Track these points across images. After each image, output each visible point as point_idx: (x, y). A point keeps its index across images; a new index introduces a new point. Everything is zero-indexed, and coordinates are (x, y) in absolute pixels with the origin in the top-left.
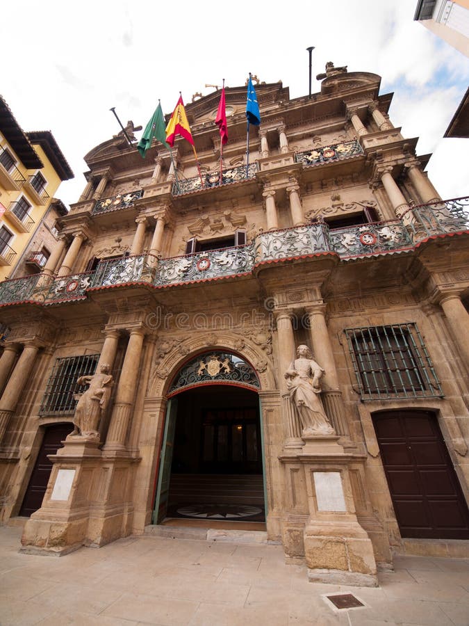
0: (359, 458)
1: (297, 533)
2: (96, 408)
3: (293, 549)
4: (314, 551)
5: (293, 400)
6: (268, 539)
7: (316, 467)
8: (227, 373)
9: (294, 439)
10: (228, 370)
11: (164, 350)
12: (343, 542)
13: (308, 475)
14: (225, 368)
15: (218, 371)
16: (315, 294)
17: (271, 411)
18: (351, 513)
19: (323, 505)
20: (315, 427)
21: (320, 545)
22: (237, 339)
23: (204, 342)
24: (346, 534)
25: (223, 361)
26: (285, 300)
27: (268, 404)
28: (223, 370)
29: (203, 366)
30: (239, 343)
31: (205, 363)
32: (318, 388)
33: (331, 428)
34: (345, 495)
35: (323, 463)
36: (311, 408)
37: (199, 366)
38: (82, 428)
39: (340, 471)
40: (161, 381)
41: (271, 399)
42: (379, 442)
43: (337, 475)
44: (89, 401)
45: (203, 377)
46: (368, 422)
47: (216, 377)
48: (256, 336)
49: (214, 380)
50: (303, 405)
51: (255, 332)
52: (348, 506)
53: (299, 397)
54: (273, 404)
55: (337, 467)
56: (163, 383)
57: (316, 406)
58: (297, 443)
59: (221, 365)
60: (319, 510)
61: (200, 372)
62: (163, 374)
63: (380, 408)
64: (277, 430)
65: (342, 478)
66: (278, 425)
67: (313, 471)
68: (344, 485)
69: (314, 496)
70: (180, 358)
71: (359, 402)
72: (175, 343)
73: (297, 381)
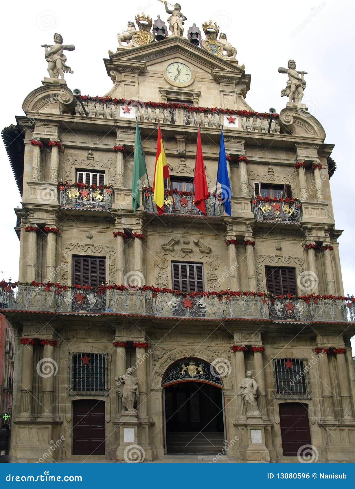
0: (270, 425)
1: (242, 452)
2: (134, 397)
3: (241, 458)
4: (250, 456)
5: (244, 399)
6: (228, 458)
7: (252, 428)
8: (201, 375)
9: (243, 416)
10: (202, 373)
11: (157, 356)
12: (260, 453)
13: (249, 431)
14: (200, 371)
15: (195, 373)
16: (258, 337)
17: (229, 400)
18: (263, 444)
19: (254, 441)
20: (253, 412)
21: (252, 454)
22: (209, 355)
23: (186, 354)
24: (261, 450)
25: (199, 366)
26: (241, 338)
27: (228, 396)
28: (198, 372)
29: (184, 368)
30: (210, 358)
31: (186, 366)
32: (255, 395)
33: (259, 413)
34: (262, 438)
35: (255, 427)
36: (252, 404)
37: (182, 369)
38: (128, 407)
39: (261, 429)
40: (159, 377)
41: (230, 394)
42: (280, 417)
43: (260, 431)
44: (130, 393)
45: (186, 375)
46: (277, 408)
47: (195, 377)
48: (221, 354)
49: (192, 379)
50: (248, 402)
51: (220, 352)
52: (263, 442)
53: (247, 399)
54: (230, 397)
55: (260, 428)
56: (161, 378)
57: (254, 404)
58: (244, 418)
59: (197, 369)
60: (252, 443)
61: (183, 372)
62: (160, 373)
63: (283, 402)
64: (232, 410)
65: (262, 432)
66: (233, 407)
67: (251, 430)
68: (262, 435)
69: (251, 438)
70: (170, 363)
71: (274, 398)
72: (164, 351)
73: (246, 391)
